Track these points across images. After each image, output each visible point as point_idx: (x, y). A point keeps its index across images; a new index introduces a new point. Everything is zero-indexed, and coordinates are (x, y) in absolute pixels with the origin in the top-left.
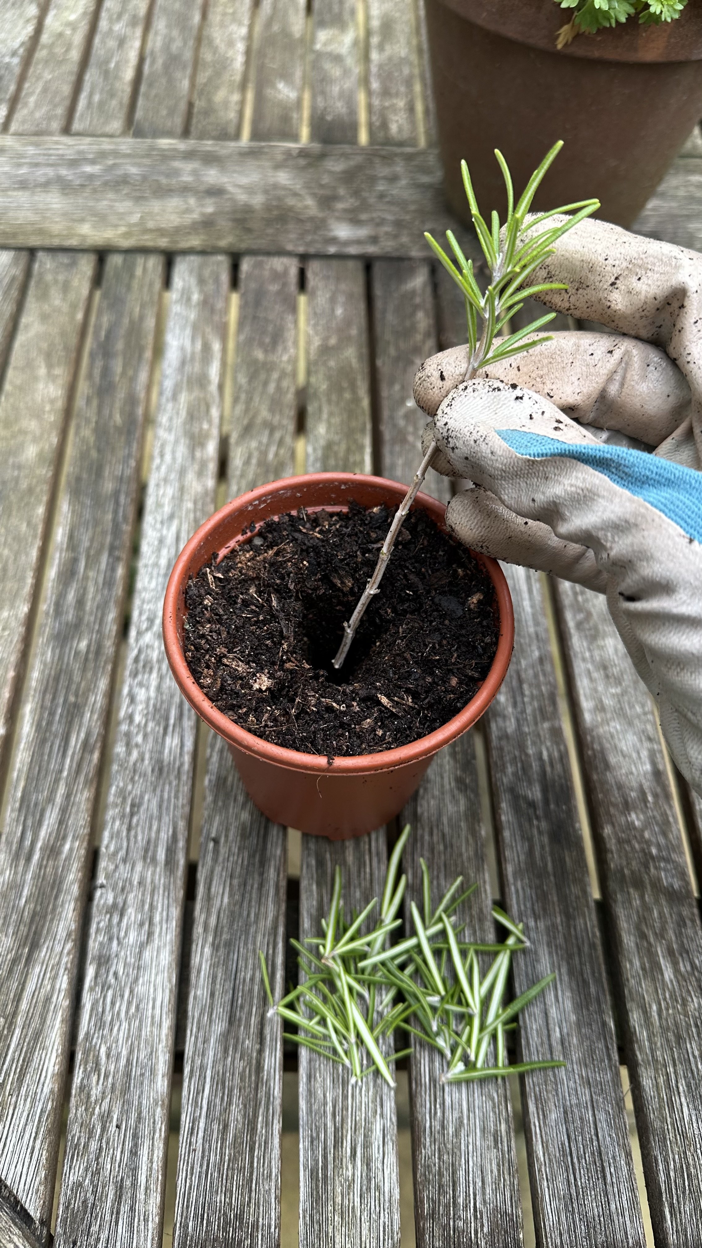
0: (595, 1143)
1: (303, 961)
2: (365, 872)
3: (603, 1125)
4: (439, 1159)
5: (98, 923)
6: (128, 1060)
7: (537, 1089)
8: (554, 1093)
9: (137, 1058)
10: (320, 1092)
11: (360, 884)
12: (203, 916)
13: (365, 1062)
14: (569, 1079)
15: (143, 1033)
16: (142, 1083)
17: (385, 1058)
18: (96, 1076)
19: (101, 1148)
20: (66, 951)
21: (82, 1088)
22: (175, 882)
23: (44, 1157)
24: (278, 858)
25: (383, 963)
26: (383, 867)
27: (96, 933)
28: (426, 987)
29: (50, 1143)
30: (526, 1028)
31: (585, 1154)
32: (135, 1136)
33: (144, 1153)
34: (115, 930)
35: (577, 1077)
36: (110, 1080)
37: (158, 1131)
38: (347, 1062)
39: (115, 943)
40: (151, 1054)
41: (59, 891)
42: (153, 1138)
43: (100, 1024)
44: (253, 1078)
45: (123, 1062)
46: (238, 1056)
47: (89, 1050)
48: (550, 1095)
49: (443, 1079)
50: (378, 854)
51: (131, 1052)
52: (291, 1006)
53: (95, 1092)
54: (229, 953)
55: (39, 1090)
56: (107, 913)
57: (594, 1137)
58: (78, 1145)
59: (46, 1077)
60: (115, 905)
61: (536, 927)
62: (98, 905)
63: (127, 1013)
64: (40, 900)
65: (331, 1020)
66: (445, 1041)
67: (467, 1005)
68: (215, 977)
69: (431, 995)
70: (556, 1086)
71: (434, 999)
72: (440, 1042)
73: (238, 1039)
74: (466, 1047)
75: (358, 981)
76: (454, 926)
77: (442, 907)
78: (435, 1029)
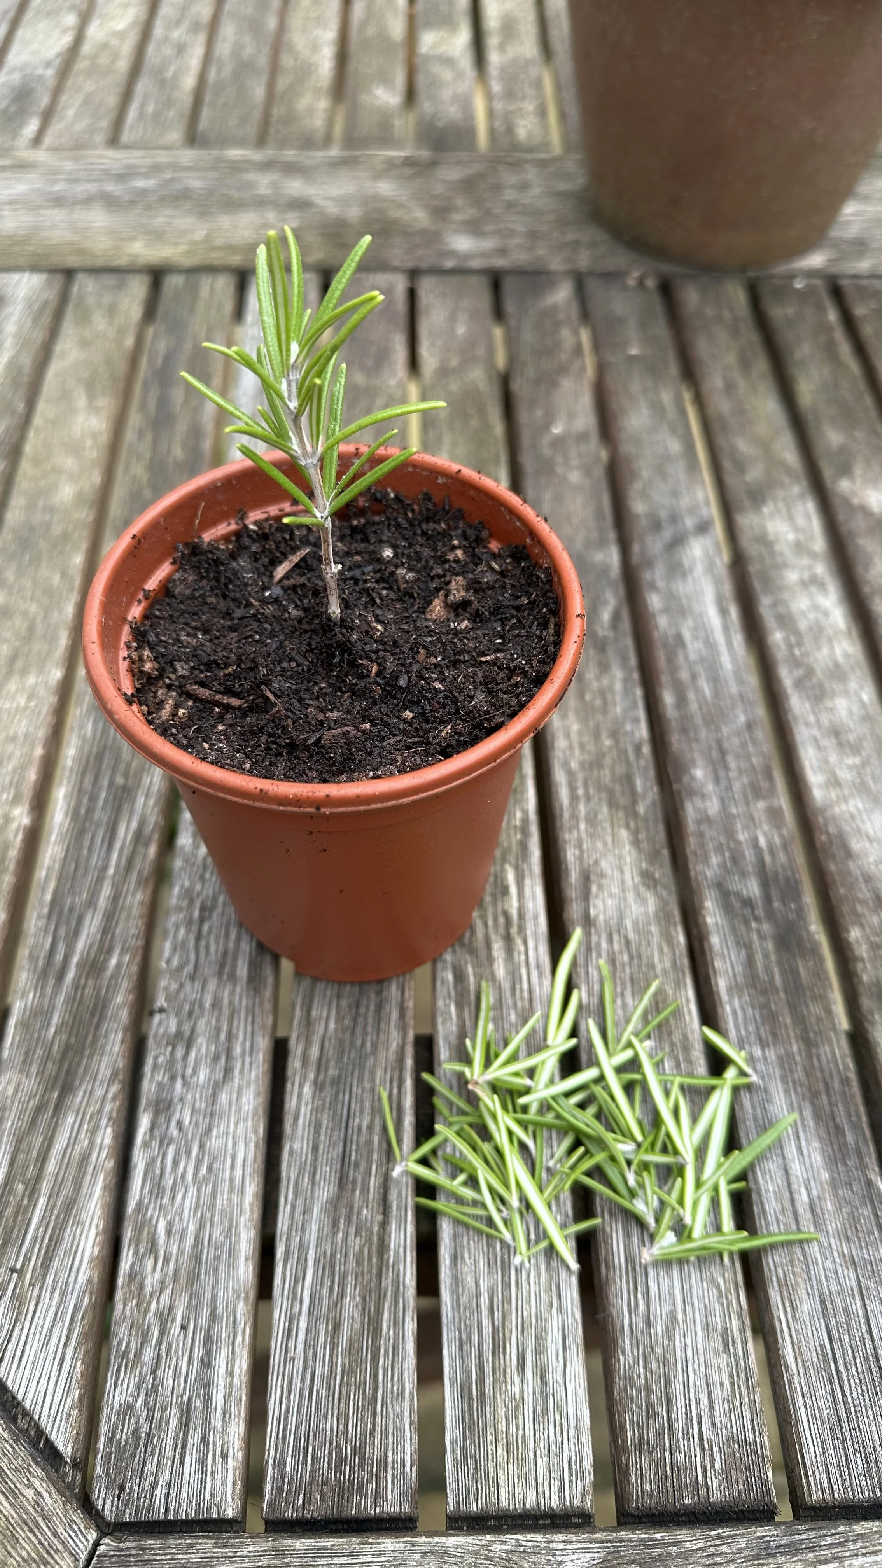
0: (869, 1344)
1: (439, 1102)
4: (645, 1368)
5: (156, 1058)
6: (197, 1237)
7: (780, 1271)
8: (805, 1277)
9: (211, 1236)
10: (470, 1278)
11: (515, 1004)
12: (300, 1048)
13: (532, 1235)
14: (825, 1259)
15: (218, 1201)
16: (217, 1269)
17: (561, 1229)
18: (152, 1261)
19: (159, 1358)
20: (110, 1095)
21: (132, 1276)
23: (78, 1370)
25: (553, 1098)
26: (547, 982)
27: (152, 1072)
28: (614, 1130)
29: (87, 1350)
30: (758, 1189)
31: (854, 1358)
32: (208, 1341)
33: (221, 1363)
34: (179, 1066)
35: (836, 1256)
36: (172, 1264)
37: (240, 1333)
38: (507, 1236)
39: (179, 1082)
40: (231, 1230)
41: (102, 1018)
42: (233, 1343)
43: (158, 1189)
44: (375, 1260)
45: (190, 1240)
46: (352, 1230)
47: (143, 1225)
48: (800, 1281)
49: (646, 1255)
50: (538, 967)
51: (201, 1226)
52: (425, 1161)
53: (151, 1281)
54: (337, 1094)
55: (71, 1280)
56: (168, 1044)
57: (866, 1335)
58: (126, 1353)
60: (179, 1034)
61: (765, 1059)
62: (156, 1036)
63: (195, 1174)
64: (75, 1029)
65: (483, 1173)
66: (646, 1202)
67: (676, 1153)
68: (318, 1126)
69: (622, 1143)
70: (808, 1267)
71: (628, 1148)
72: (639, 1205)
73: (352, 1207)
74: (677, 1207)
75: (519, 1123)
76: (650, 1055)
77: (631, 1027)
78: (631, 1183)
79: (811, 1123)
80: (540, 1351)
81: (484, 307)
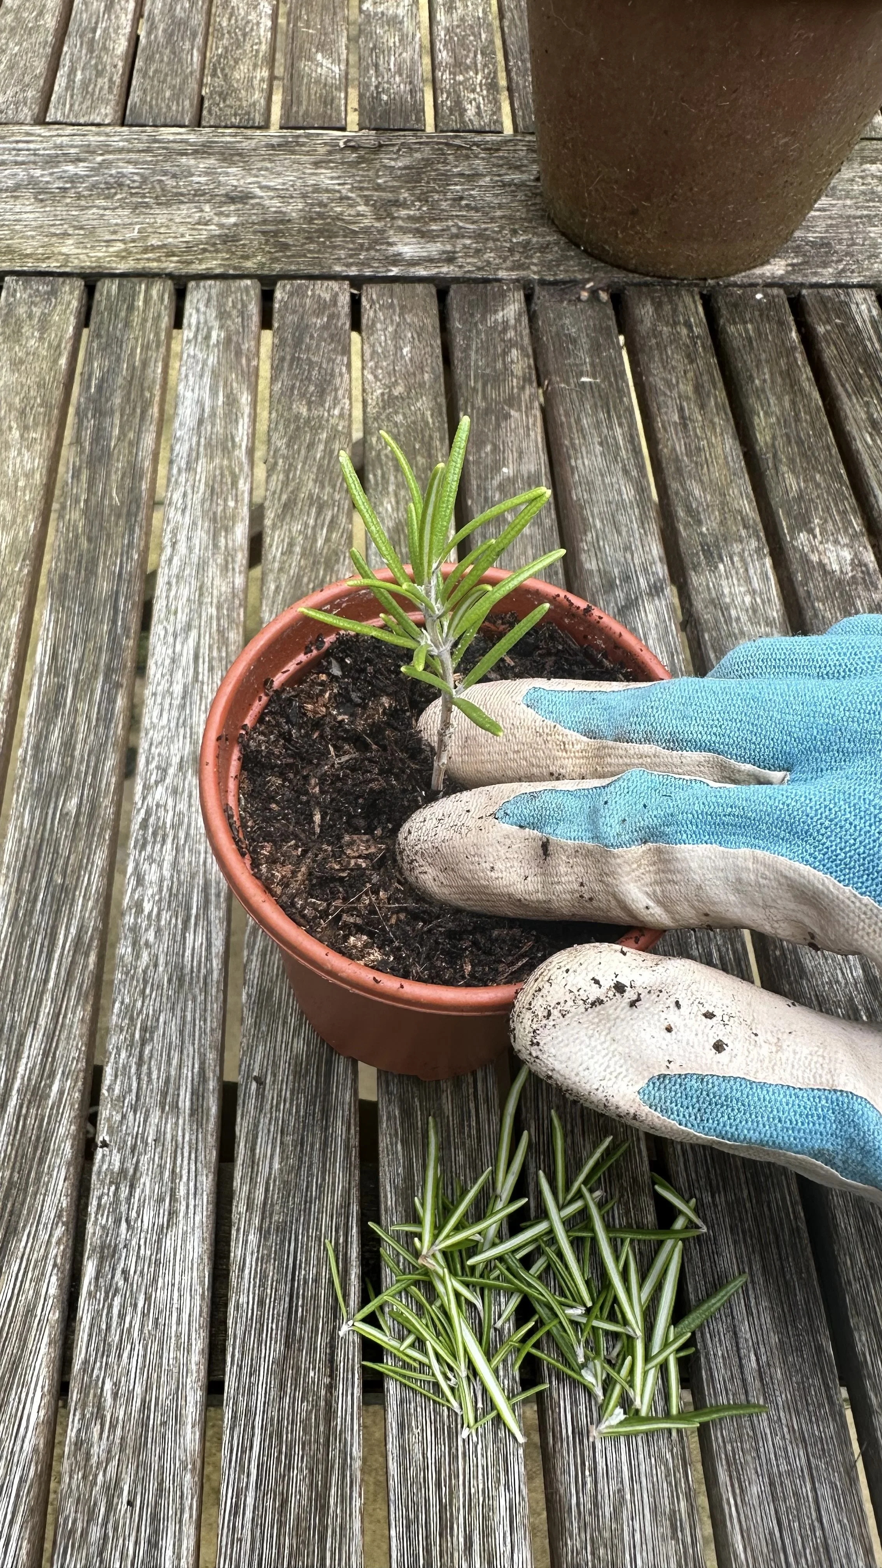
0: (818, 1533)
1: (386, 1253)
2: (469, 1126)
3: (827, 1504)
4: (593, 1554)
5: (100, 1198)
6: (143, 1401)
7: (729, 1447)
8: (754, 1454)
9: (157, 1399)
10: (417, 1449)
11: (464, 1144)
12: (246, 1188)
13: (480, 1405)
14: (774, 1433)
15: (165, 1361)
16: (164, 1437)
17: (508, 1399)
18: (98, 1427)
19: (105, 1537)
20: (54, 1240)
21: (78, 1444)
22: (205, 1139)
23: (24, 1551)
24: (347, 1107)
25: (501, 1259)
26: (495, 1119)
27: (97, 1214)
28: (563, 1294)
29: (33, 1529)
30: (707, 1355)
31: (804, 1549)
32: (155, 1518)
33: (168, 1544)
34: (124, 1208)
35: (786, 1430)
36: (119, 1432)
37: (187, 1509)
38: (455, 1405)
39: (124, 1225)
40: (178, 1392)
41: (45, 1151)
42: (181, 1521)
43: (104, 1348)
44: (322, 1428)
45: (137, 1403)
46: (299, 1395)
47: (89, 1387)
48: (749, 1458)
49: (594, 1432)
50: (487, 1100)
51: (148, 1389)
52: (372, 1320)
53: (98, 1451)
54: (282, 1242)
55: (17, 1448)
56: (111, 1183)
57: (816, 1524)
58: (72, 1531)
59: (27, 1428)
60: (123, 1171)
61: (715, 1206)
62: (99, 1172)
63: (141, 1330)
64: (18, 1164)
65: (431, 1343)
66: (595, 1376)
67: (625, 1323)
68: (264, 1277)
69: (572, 1307)
70: (757, 1442)
71: (577, 1312)
72: (588, 1377)
73: (299, 1369)
74: (627, 1387)
75: (467, 1285)
76: (600, 1205)
77: (581, 1178)
78: (581, 1360)
79: (760, 1279)
80: (487, 1533)
81: (431, 322)
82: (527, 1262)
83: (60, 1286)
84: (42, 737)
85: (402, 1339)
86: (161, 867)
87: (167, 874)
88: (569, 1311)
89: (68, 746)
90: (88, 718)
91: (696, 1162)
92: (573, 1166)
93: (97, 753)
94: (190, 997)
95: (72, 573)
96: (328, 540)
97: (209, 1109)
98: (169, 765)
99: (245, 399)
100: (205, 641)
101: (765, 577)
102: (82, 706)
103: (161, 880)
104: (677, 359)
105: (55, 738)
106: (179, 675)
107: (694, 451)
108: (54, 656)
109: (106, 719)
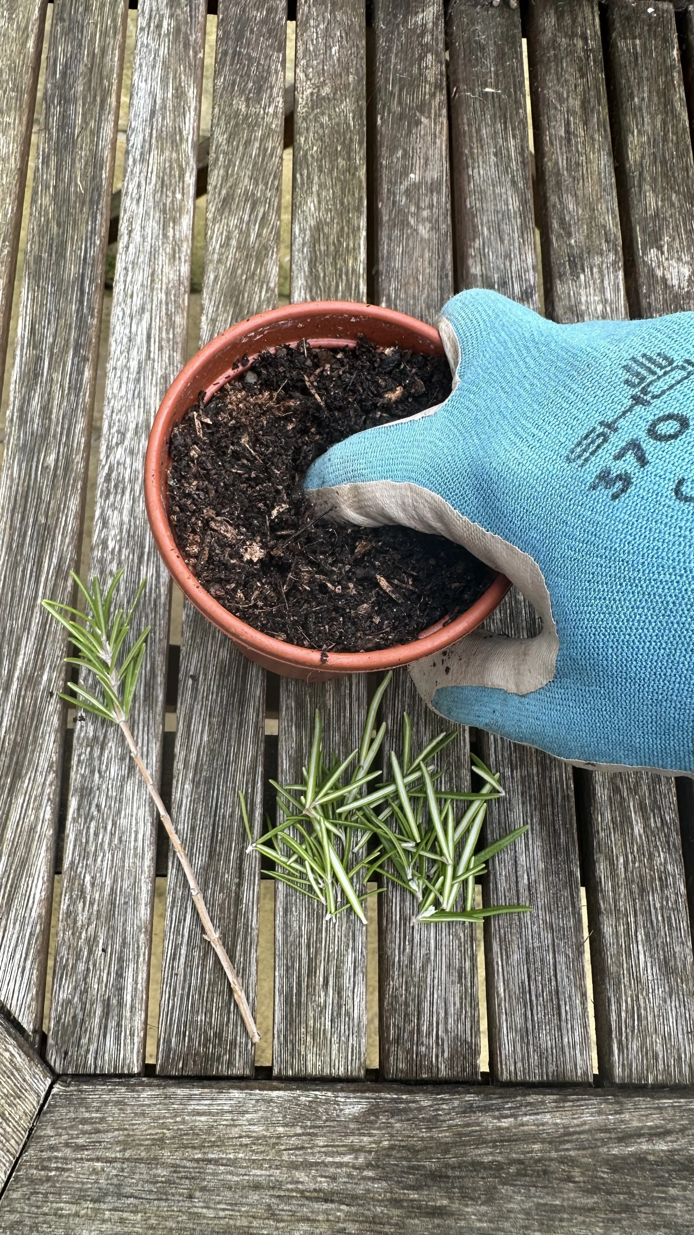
0: (553, 983)
1: (280, 801)
2: (344, 717)
3: (562, 967)
4: (406, 990)
5: (80, 756)
6: (112, 889)
7: (502, 931)
8: (518, 936)
9: (121, 888)
10: (295, 925)
11: (339, 729)
12: (183, 753)
13: (339, 899)
14: (533, 923)
15: (126, 865)
16: (126, 911)
17: (359, 897)
18: (82, 904)
19: (88, 969)
20: (48, 783)
21: (68, 914)
22: (154, 718)
23: (34, 977)
24: (257, 699)
25: (360, 809)
26: (363, 712)
27: (77, 766)
28: (401, 833)
29: (40, 962)
30: (495, 874)
31: (543, 992)
32: (120, 960)
33: (129, 974)
34: (96, 763)
35: (541, 922)
36: (95, 907)
37: (142, 955)
38: (322, 899)
39: (97, 775)
40: (135, 884)
41: (40, 722)
42: (137, 962)
43: (85, 855)
44: (232, 910)
45: (107, 890)
46: (218, 888)
47: (74, 878)
48: (514, 938)
49: (414, 920)
50: (358, 699)
51: (115, 881)
52: (269, 844)
53: (82, 918)
54: (209, 790)
55: (27, 915)
56: (87, 746)
57: (553, 978)
58: (66, 965)
59: (33, 902)
60: (95, 738)
61: (513, 778)
62: (79, 738)
63: (110, 844)
64: (20, 731)
65: (309, 861)
66: (418, 886)
67: (442, 854)
68: (195, 813)
69: (406, 842)
70: (521, 929)
71: (410, 845)
72: (413, 886)
73: (218, 872)
74: (438, 895)
75: (335, 825)
76: (432, 775)
77: (421, 757)
78: (410, 877)
79: (537, 827)
80: (339, 975)
81: (358, 21)
82: (378, 810)
83: (53, 813)
84: (26, 401)
85: (289, 857)
86: (121, 513)
87: (126, 519)
88: (405, 845)
89: (46, 410)
90: (62, 386)
91: (503, 747)
92: (418, 747)
93: (70, 417)
94: (143, 614)
95: (45, 255)
96: (259, 235)
97: (157, 697)
98: (127, 429)
99: (191, 93)
100: (156, 324)
101: (617, 289)
102: (56, 376)
103: (122, 523)
104: (570, 72)
105: (36, 404)
106: (134, 353)
107: (574, 166)
108: (33, 331)
109: (76, 388)
